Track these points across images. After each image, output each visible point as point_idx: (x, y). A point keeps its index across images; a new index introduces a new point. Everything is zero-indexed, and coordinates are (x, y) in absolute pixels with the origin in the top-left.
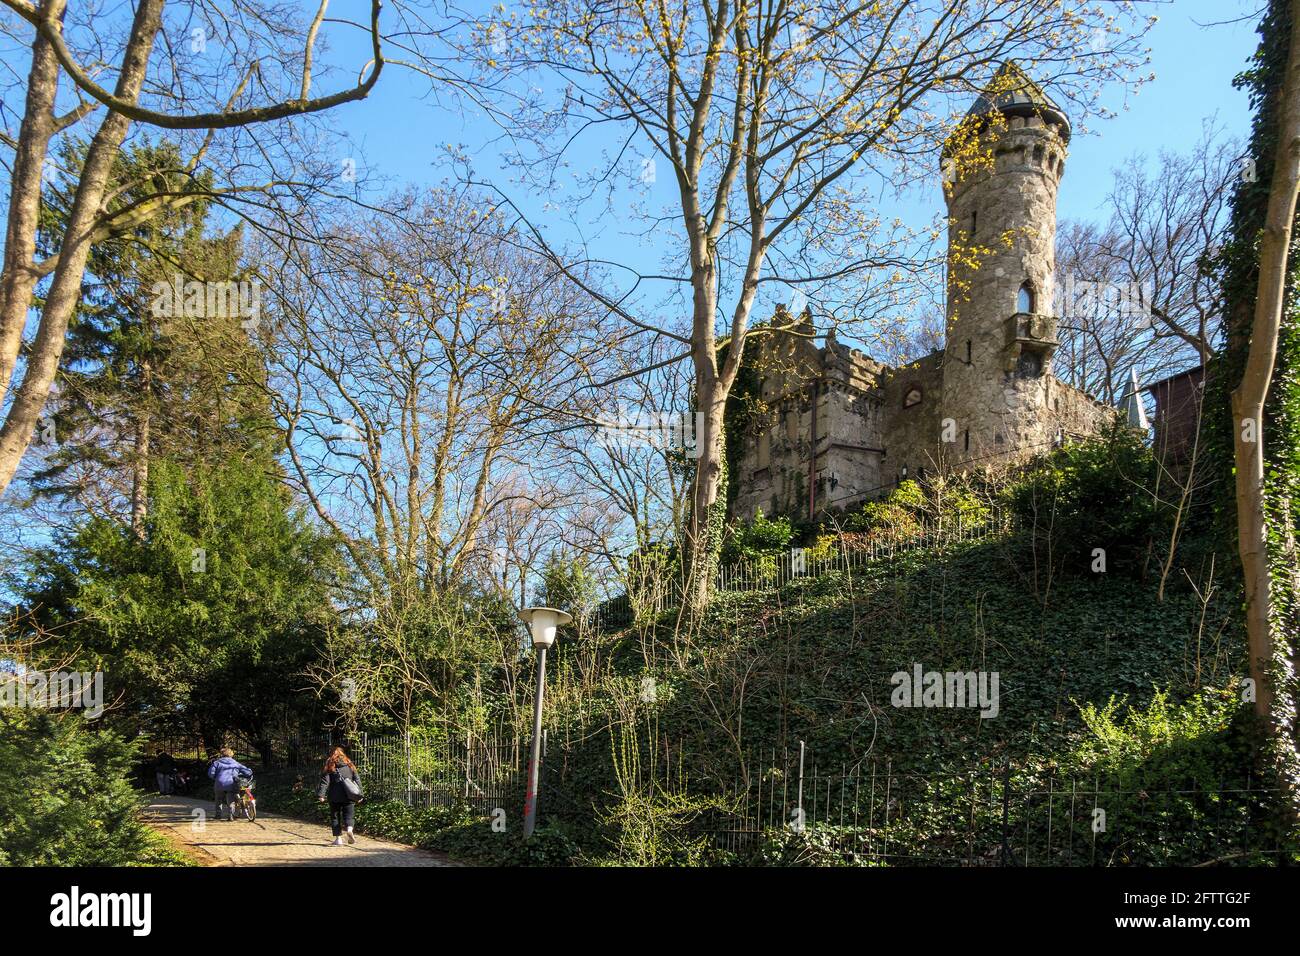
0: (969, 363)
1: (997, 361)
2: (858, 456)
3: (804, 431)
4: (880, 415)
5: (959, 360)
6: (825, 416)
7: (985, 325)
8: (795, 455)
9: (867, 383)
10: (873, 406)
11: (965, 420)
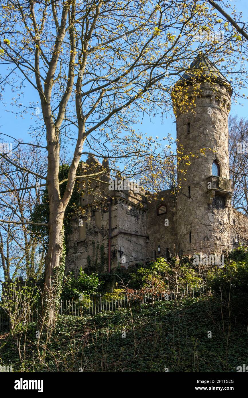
0: (190, 197)
1: (203, 198)
2: (134, 239)
3: (105, 223)
4: (145, 217)
5: (185, 195)
6: (116, 216)
7: (197, 179)
8: (99, 235)
9: (138, 200)
10: (141, 212)
11: (189, 227)
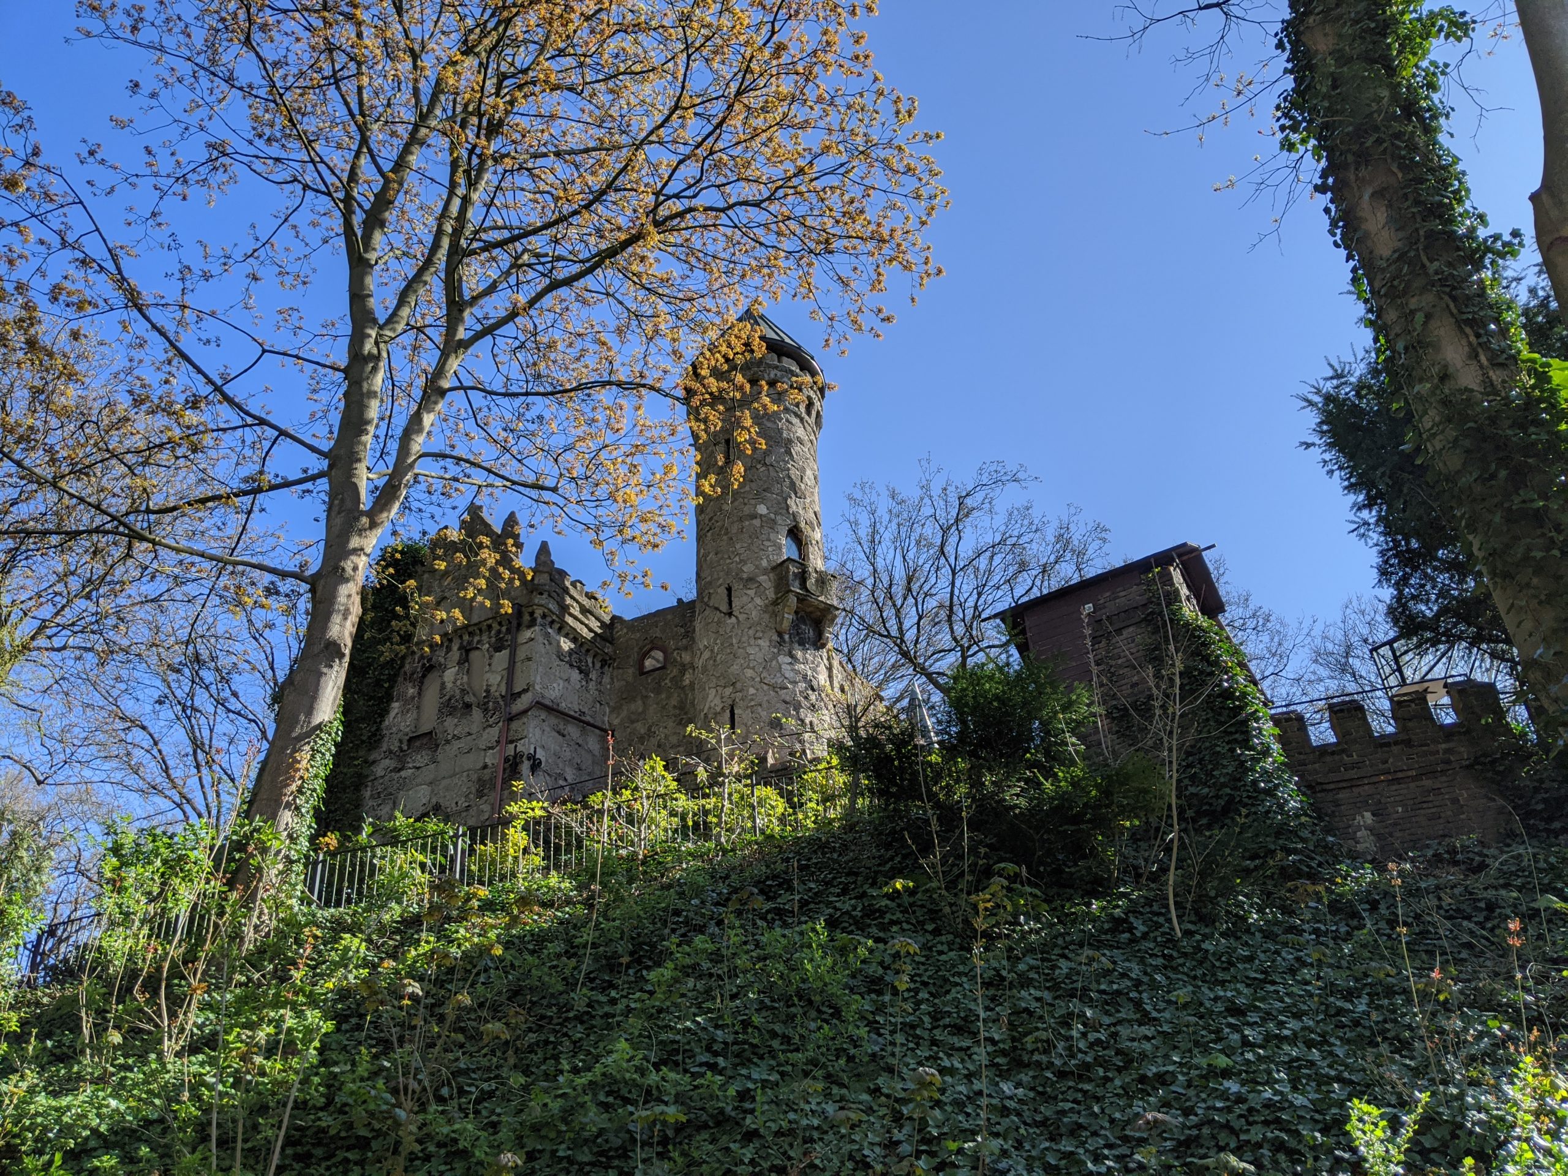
0: (730, 614)
1: (767, 616)
2: (573, 731)
3: (495, 679)
4: (606, 680)
5: (717, 609)
6: (529, 659)
7: (748, 568)
8: (477, 714)
9: (591, 630)
10: (598, 665)
11: (728, 691)
